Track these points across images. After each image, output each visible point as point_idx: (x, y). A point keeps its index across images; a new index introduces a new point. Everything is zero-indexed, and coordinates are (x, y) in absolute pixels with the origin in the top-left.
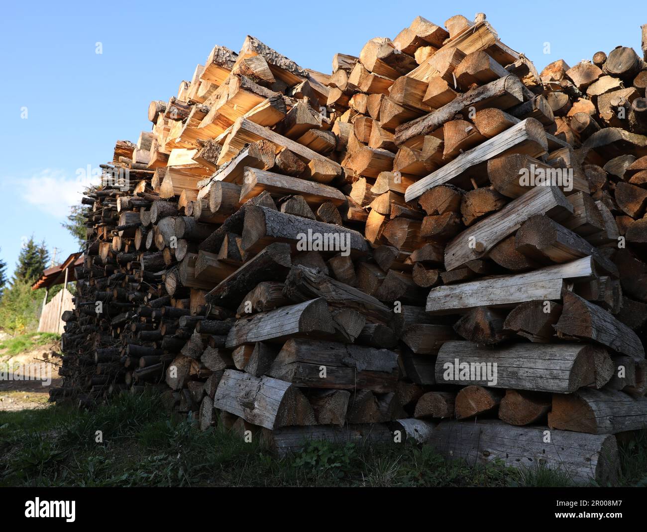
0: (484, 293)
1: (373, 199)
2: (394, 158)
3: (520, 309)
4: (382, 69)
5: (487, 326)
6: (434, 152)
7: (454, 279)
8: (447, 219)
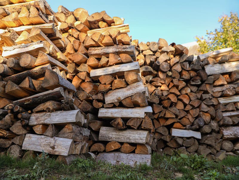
0: (120, 113)
1: (79, 73)
2: (87, 60)
3: (133, 119)
4: (86, 23)
5: (122, 123)
6: (105, 62)
7: (108, 107)
8: (108, 87)
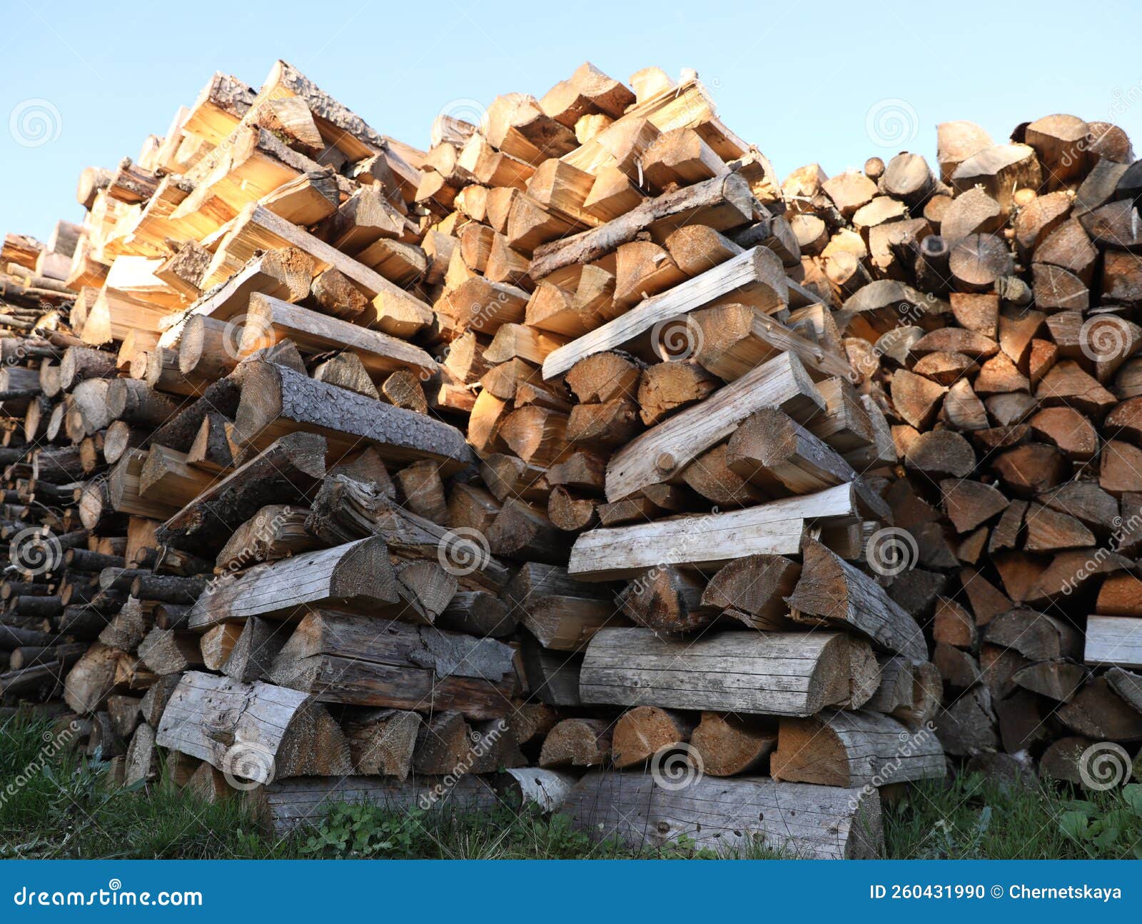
0: (671, 542)
1: (487, 371)
2: (527, 302)
3: (732, 570)
4: (517, 146)
5: (674, 600)
6: (597, 294)
7: (621, 517)
8: (614, 411)
